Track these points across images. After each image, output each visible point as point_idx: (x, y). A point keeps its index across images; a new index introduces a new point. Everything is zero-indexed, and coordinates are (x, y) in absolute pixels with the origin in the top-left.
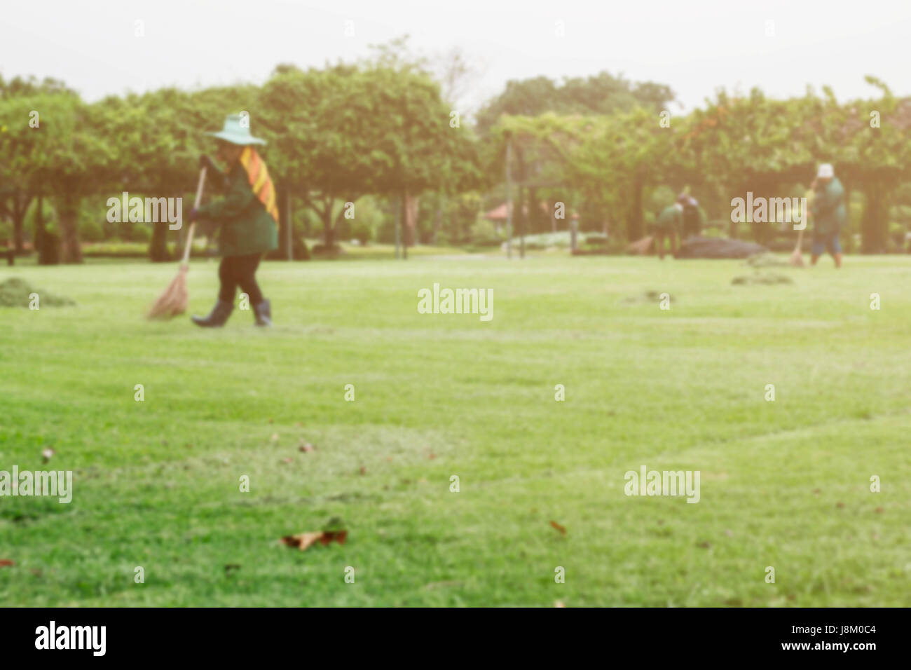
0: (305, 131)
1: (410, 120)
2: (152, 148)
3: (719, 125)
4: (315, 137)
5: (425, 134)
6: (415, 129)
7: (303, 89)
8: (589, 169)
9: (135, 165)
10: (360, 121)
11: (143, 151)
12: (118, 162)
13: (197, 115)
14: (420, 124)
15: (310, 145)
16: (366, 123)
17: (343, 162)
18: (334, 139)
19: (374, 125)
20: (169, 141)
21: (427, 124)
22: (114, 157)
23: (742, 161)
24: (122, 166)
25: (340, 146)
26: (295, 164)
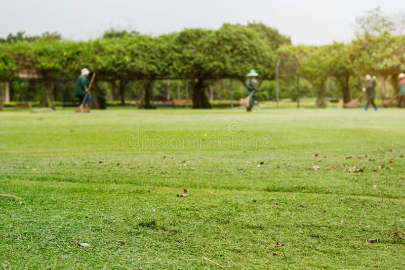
0: (191, 53)
1: (235, 47)
2: (120, 61)
3: (363, 49)
4: (194, 55)
5: (240, 54)
6: (236, 52)
7: (193, 35)
8: (308, 68)
9: (113, 68)
10: (212, 48)
11: (117, 62)
12: (107, 67)
13: (146, 47)
14: (238, 49)
15: (191, 59)
16: (215, 49)
17: (204, 66)
18: (200, 56)
19: (218, 50)
20: (127, 59)
21: (241, 49)
22: (104, 65)
23: (370, 65)
24: (109, 69)
25: (202, 60)
26: (185, 67)
